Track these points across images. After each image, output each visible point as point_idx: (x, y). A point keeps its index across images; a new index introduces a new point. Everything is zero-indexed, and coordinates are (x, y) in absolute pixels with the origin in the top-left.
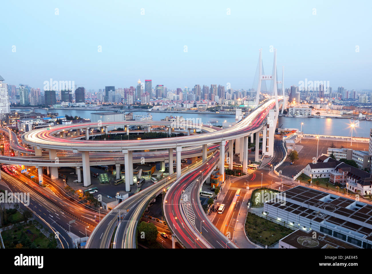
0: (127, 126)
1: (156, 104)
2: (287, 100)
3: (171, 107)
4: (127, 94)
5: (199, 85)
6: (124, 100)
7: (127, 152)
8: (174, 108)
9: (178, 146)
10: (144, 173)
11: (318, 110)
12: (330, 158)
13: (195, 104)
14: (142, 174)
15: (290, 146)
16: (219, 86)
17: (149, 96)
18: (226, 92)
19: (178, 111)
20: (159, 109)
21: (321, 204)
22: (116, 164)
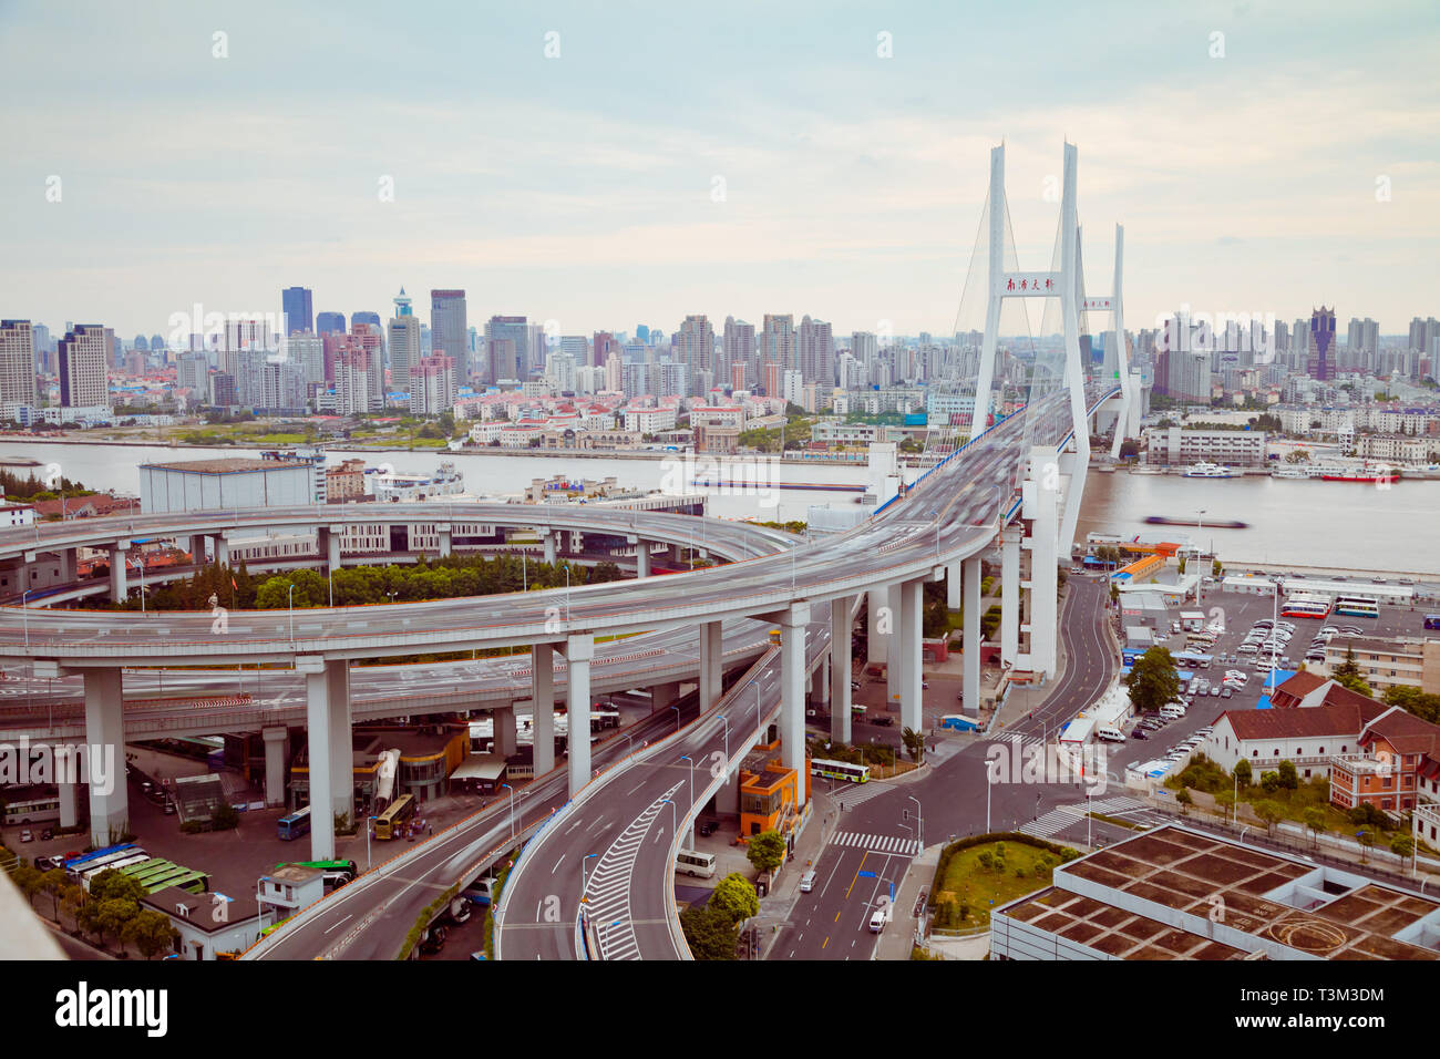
0: (332, 531)
1: (487, 413)
2: (1143, 390)
3: (563, 429)
4: (338, 365)
5: (704, 318)
6: (319, 391)
7: (321, 668)
8: (578, 436)
9: (575, 633)
10: (408, 768)
11: (1300, 437)
12: (1333, 686)
13: (686, 414)
14: (401, 773)
15: (1143, 624)
16: (806, 320)
17: (450, 371)
18: (842, 352)
19: (595, 447)
20: (502, 442)
21: (1269, 916)
22: (265, 731)
